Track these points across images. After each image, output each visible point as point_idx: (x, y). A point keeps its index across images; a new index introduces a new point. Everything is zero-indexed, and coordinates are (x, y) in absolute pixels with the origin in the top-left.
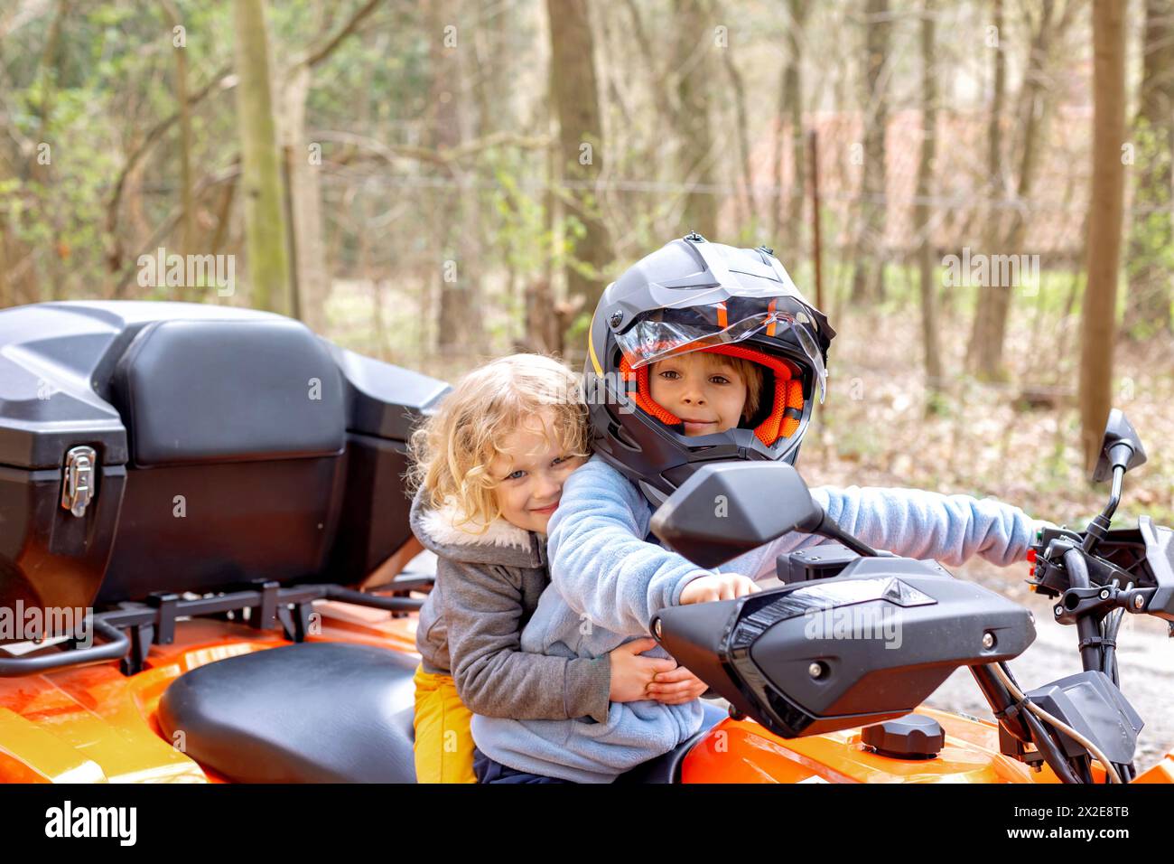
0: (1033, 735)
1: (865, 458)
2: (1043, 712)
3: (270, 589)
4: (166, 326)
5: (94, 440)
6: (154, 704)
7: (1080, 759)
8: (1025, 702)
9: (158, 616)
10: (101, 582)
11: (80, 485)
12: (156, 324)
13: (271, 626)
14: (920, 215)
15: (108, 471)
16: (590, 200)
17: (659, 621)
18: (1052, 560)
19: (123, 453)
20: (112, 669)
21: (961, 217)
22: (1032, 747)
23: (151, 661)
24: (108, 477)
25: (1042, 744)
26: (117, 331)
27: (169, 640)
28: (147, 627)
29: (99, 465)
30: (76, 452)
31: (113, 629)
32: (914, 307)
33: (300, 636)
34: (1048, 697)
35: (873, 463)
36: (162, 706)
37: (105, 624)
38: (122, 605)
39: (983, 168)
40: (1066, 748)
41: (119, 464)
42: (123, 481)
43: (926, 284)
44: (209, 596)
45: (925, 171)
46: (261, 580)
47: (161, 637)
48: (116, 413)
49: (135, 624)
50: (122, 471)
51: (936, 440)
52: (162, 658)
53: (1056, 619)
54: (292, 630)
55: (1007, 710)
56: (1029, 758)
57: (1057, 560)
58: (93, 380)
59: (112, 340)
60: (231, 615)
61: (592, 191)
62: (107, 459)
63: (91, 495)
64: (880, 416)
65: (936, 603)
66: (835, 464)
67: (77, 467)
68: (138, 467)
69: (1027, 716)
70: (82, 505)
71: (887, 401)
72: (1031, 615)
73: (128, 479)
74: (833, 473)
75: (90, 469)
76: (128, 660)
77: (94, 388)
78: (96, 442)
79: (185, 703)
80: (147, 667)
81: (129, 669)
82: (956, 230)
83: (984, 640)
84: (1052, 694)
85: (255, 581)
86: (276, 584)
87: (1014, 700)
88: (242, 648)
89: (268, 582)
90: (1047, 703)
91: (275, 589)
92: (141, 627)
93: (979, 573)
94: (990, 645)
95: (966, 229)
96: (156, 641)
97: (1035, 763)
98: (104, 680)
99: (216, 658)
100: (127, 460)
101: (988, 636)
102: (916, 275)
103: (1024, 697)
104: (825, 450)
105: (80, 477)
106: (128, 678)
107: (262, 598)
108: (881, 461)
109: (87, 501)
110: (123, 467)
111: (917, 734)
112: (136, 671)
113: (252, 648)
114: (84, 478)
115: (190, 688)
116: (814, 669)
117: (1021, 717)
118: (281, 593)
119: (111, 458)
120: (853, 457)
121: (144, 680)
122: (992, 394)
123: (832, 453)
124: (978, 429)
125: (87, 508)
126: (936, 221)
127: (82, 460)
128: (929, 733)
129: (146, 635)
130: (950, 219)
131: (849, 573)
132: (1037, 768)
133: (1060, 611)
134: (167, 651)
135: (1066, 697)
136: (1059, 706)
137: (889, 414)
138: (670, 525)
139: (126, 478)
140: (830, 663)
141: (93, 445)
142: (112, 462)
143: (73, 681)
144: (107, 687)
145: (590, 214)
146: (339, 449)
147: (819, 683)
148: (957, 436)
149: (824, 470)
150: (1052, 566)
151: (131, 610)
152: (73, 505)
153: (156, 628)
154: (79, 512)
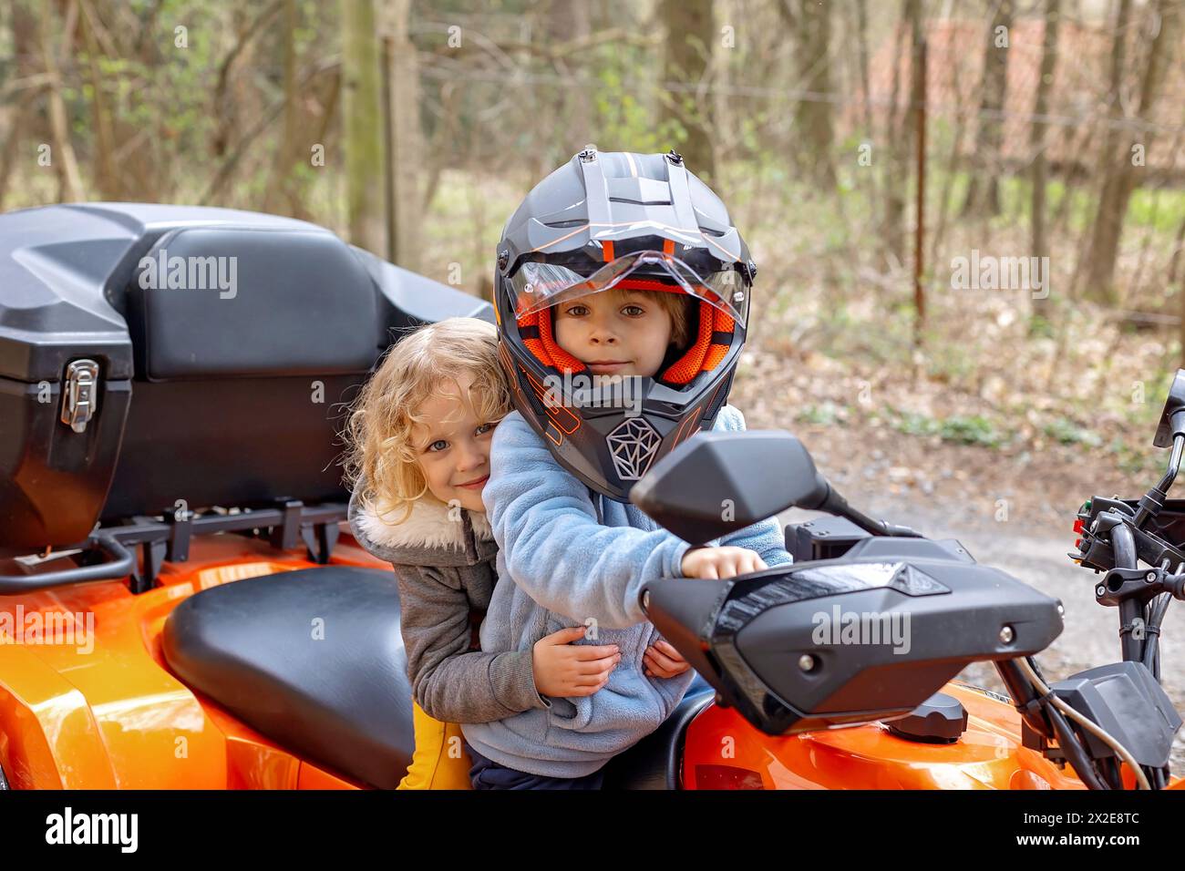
0: (1056, 732)
1: (955, 380)
2: (1068, 707)
3: (293, 508)
4: (186, 233)
5: (97, 353)
6: (160, 624)
7: (1108, 762)
8: (1050, 696)
9: (172, 533)
10: (106, 498)
11: (80, 400)
12: (178, 230)
13: (292, 546)
14: (1037, 131)
15: (112, 386)
16: (690, 104)
17: (648, 593)
18: (1099, 535)
19: (128, 367)
20: (121, 586)
21: (1082, 130)
22: (1054, 744)
23: (163, 578)
24: (111, 392)
25: (1065, 742)
26: (135, 238)
27: (183, 557)
28: (161, 543)
29: (102, 379)
30: (77, 365)
31: (120, 547)
32: (1025, 221)
33: (324, 558)
34: (1076, 692)
35: (964, 385)
36: (166, 627)
37: (113, 540)
38: (136, 519)
39: (1103, 86)
40: (1091, 747)
41: (125, 379)
42: (127, 398)
43: (1038, 200)
44: (235, 511)
45: (1043, 88)
46: (285, 498)
47: (175, 553)
48: (123, 324)
49: (147, 540)
50: (127, 386)
51: (1038, 358)
52: (176, 575)
53: (1097, 600)
54: (315, 550)
55: (1029, 704)
56: (1052, 754)
57: (1104, 535)
58: (106, 290)
59: (129, 247)
60: (256, 531)
61: (693, 94)
62: (110, 372)
63: (93, 409)
64: (983, 331)
65: (950, 593)
66: (924, 385)
67: (77, 381)
68: (151, 379)
69: (1050, 711)
70: (83, 420)
71: (992, 317)
72: (1060, 603)
73: (133, 396)
74: (920, 393)
75: (93, 384)
76: (138, 578)
77: (107, 298)
78: (98, 355)
79: (187, 628)
80: (159, 584)
81: (139, 587)
82: (1076, 143)
83: (1002, 634)
84: (1081, 688)
85: (278, 499)
86: (299, 503)
87: (1037, 694)
88: (261, 569)
89: (290, 501)
90: (1074, 699)
91: (298, 508)
92: (153, 543)
93: (1061, 506)
94: (1008, 640)
95: (1086, 144)
96: (168, 558)
97: (1058, 760)
98: (112, 597)
99: (225, 580)
100: (133, 374)
101: (1007, 630)
102: (1030, 188)
103: (1048, 691)
104: (915, 370)
105: (81, 392)
106: (136, 597)
107: (284, 518)
108: (970, 383)
109: (89, 417)
110: (129, 382)
111: (936, 717)
112: (147, 588)
113: (272, 568)
114: (85, 393)
115: (196, 612)
116: (805, 661)
117: (1044, 712)
118: (305, 512)
119: (115, 373)
120: (942, 378)
121: (151, 599)
122: (1098, 315)
123: (922, 373)
124: (1082, 349)
125: (89, 424)
126: (1053, 134)
127: (84, 375)
128: (949, 716)
129: (159, 552)
130: (1069, 133)
131: (854, 555)
132: (1060, 765)
133: (1102, 591)
134: (182, 568)
135: (1096, 690)
136: (1087, 701)
137: (992, 329)
138: (652, 498)
139: (131, 394)
140: (823, 657)
141: (98, 359)
142: (116, 376)
143: (79, 598)
144: (111, 605)
145: (689, 119)
146: (370, 367)
147: (810, 678)
148: (1060, 354)
149: (912, 390)
150: (1097, 541)
151: (143, 525)
152: (74, 420)
153: (169, 545)
154: (80, 428)
